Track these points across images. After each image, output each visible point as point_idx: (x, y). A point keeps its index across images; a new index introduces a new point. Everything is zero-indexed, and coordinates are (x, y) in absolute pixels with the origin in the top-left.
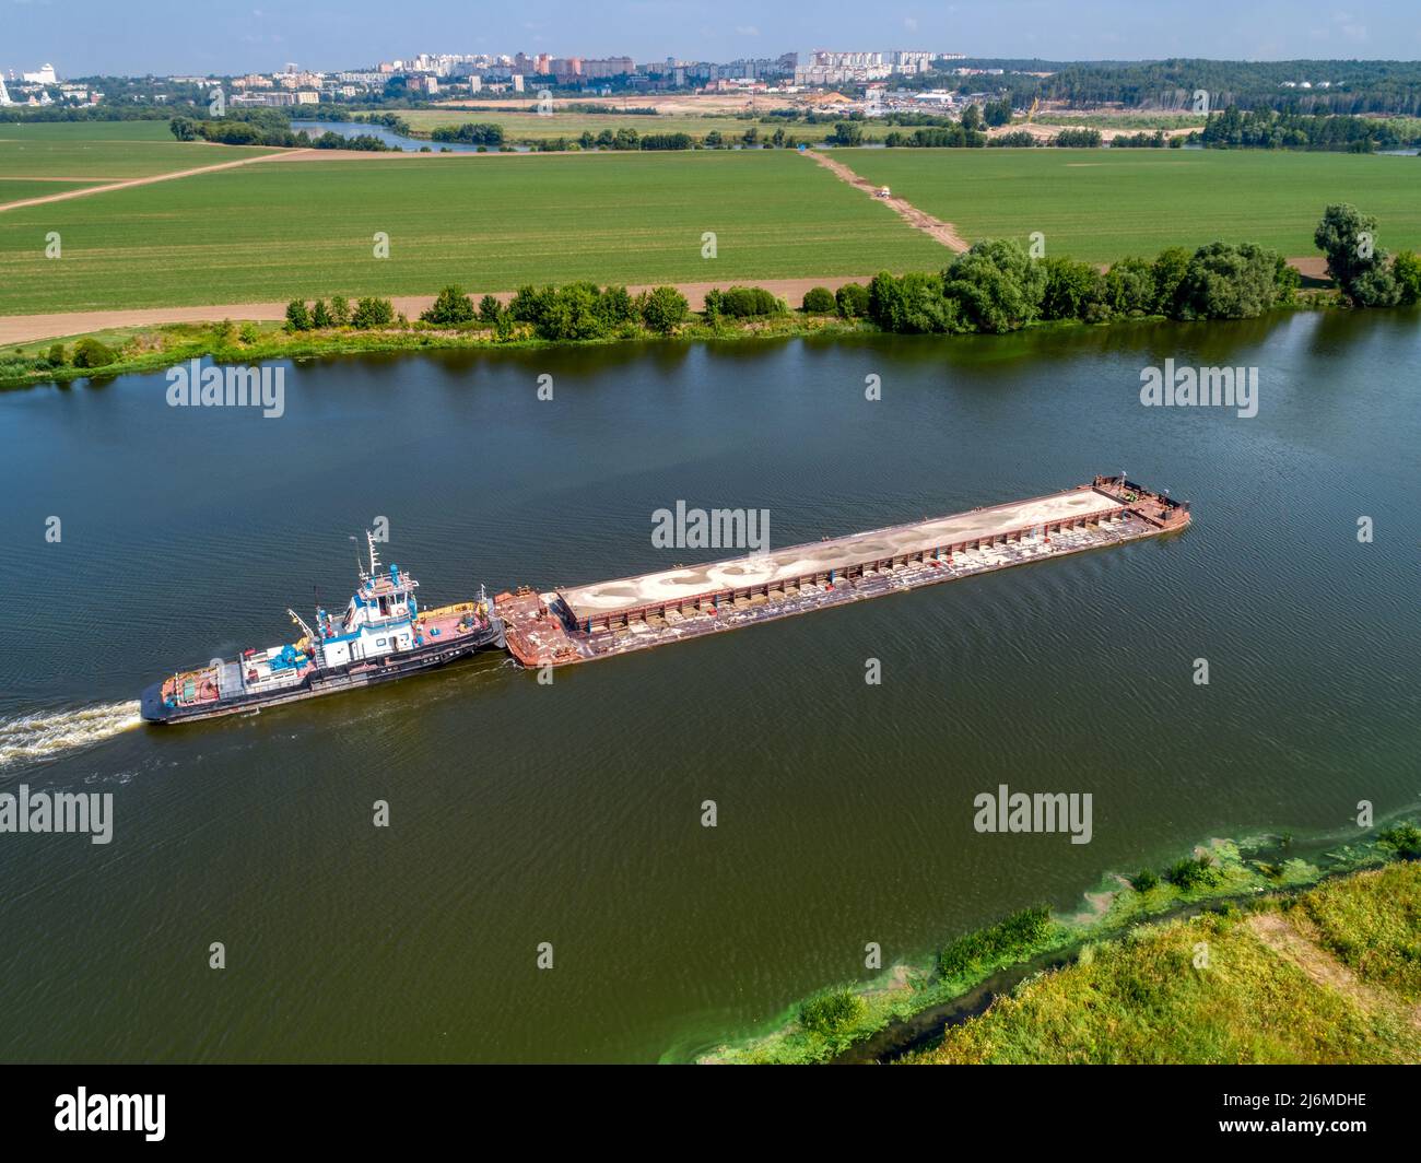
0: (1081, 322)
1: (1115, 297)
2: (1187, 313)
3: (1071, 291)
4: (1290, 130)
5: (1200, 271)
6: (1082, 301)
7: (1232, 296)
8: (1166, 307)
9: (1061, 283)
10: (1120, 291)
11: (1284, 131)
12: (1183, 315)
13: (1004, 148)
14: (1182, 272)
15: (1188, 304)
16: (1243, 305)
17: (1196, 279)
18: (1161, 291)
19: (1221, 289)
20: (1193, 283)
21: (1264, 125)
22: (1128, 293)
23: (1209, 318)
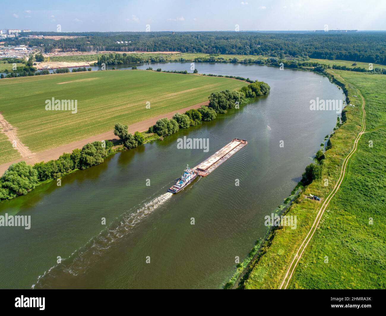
0: (53, 179)
1: (61, 170)
2: (84, 168)
3: (47, 172)
4: (119, 61)
5: (84, 155)
6: (51, 174)
7: (95, 160)
8: (78, 166)
9: (43, 171)
10: (62, 167)
11: (117, 61)
12: (83, 168)
13: (41, 75)
14: (79, 157)
15: (83, 165)
16: (98, 161)
17: (83, 158)
18: (75, 163)
19: (91, 159)
20: (83, 159)
21: (112, 60)
22: (65, 167)
23: (90, 167)
